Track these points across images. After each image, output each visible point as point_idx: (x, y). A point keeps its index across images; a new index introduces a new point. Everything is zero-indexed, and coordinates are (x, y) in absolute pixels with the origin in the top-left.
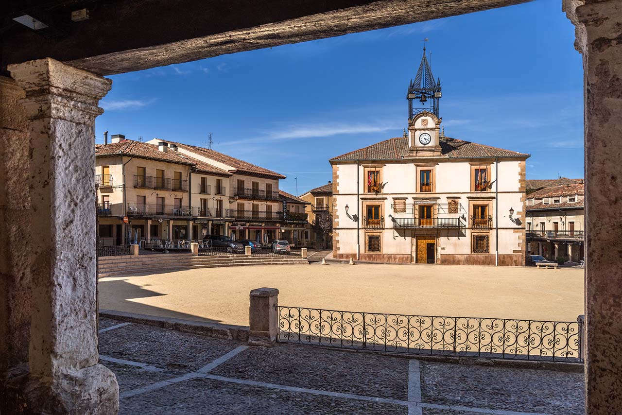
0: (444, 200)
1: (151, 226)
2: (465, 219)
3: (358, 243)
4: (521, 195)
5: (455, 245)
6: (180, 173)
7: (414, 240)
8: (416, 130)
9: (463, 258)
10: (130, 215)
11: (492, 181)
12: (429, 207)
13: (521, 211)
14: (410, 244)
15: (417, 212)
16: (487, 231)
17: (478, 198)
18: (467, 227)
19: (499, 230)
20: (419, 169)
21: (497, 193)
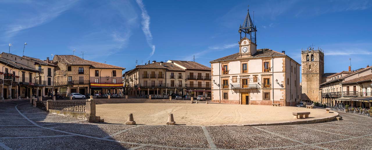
0: (251, 77)
1: (149, 91)
2: (260, 85)
3: (220, 96)
4: (283, 73)
5: (256, 97)
6: (162, 72)
7: (240, 94)
8: (241, 46)
9: (259, 102)
10: (141, 87)
11: (271, 67)
12: (246, 80)
13: (283, 81)
14: (239, 96)
15: (241, 82)
16: (269, 90)
17: (265, 75)
18: (261, 88)
19: (274, 90)
20: (242, 63)
21: (273, 73)
